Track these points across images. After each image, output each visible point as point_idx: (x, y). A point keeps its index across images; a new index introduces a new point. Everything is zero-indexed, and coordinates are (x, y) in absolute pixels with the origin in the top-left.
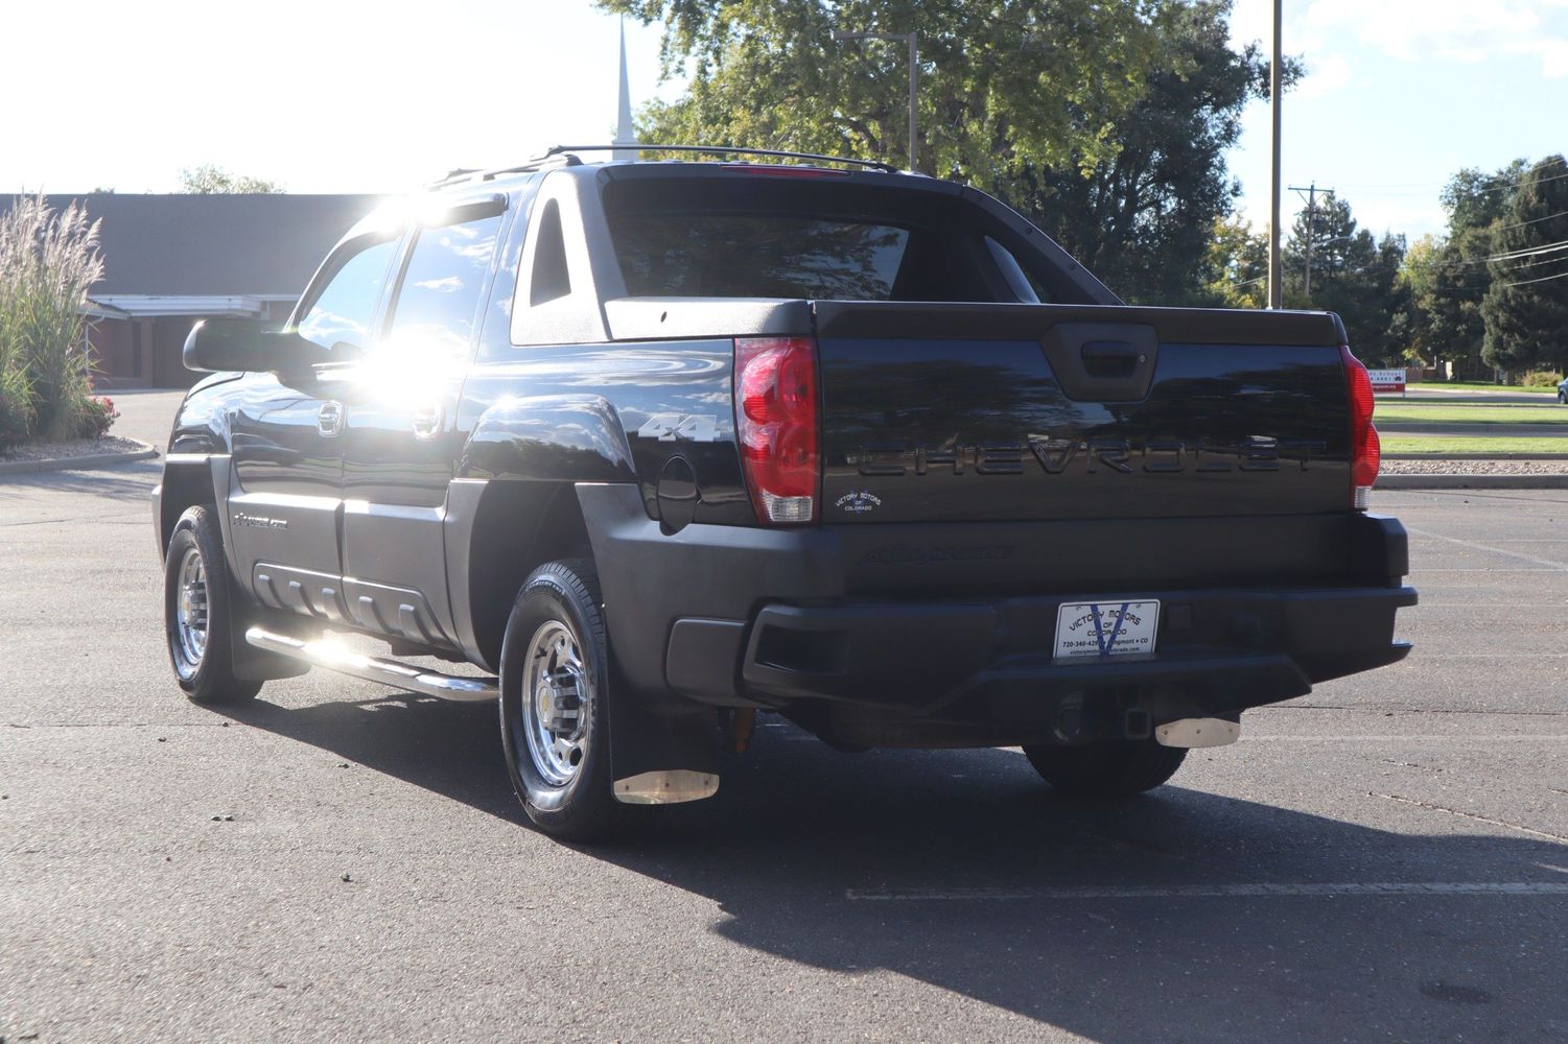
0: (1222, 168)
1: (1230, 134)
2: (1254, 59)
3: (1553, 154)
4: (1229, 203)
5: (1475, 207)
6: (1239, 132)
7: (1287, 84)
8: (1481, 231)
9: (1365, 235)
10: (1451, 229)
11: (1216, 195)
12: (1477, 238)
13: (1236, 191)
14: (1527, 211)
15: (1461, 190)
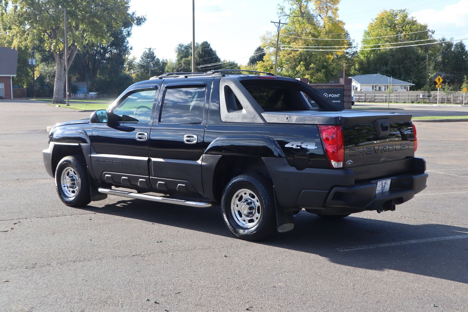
0: (128, 43)
1: (129, 34)
2: (134, 15)
3: (205, 41)
4: (130, 51)
5: (183, 53)
6: (131, 34)
7: (143, 22)
8: (186, 59)
9: (158, 59)
10: (177, 58)
11: (126, 50)
12: (186, 60)
13: (131, 49)
14: (199, 54)
15: (179, 49)
